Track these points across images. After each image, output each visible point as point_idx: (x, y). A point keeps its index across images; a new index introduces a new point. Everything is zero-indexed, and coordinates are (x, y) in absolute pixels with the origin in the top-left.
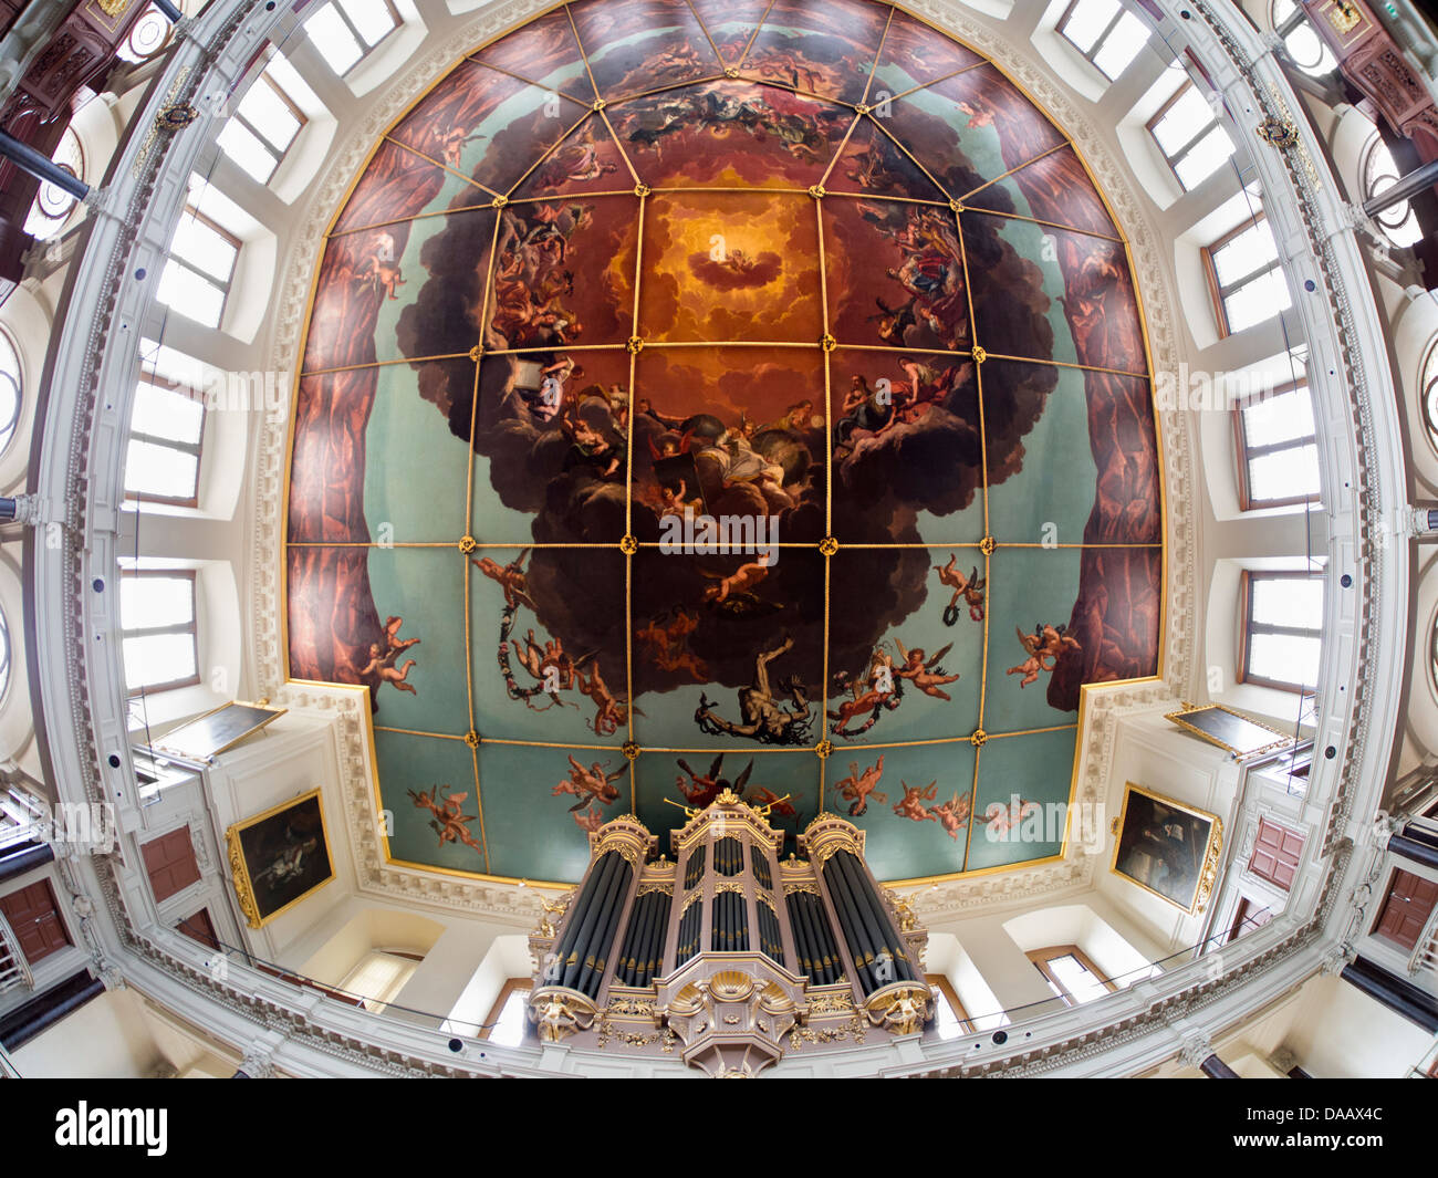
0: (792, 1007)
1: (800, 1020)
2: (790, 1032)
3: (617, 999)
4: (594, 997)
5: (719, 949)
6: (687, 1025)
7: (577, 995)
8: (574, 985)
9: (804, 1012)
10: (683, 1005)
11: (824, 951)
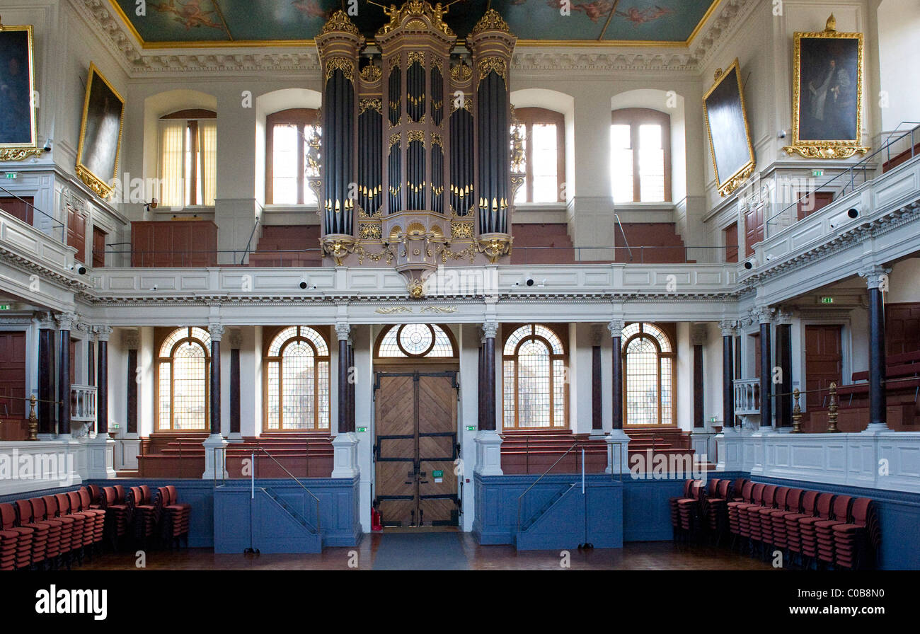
0: (443, 239)
1: (446, 244)
2: (442, 252)
3: (363, 225)
4: (352, 235)
5: (410, 209)
6: (396, 247)
7: (344, 237)
8: (342, 232)
9: (449, 241)
10: (395, 236)
11: (467, 181)
